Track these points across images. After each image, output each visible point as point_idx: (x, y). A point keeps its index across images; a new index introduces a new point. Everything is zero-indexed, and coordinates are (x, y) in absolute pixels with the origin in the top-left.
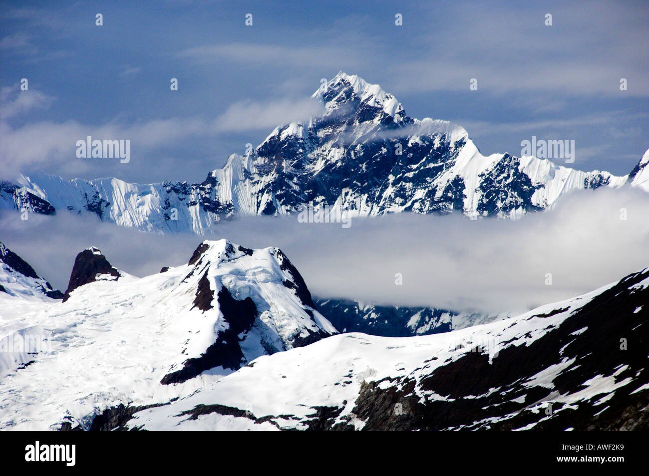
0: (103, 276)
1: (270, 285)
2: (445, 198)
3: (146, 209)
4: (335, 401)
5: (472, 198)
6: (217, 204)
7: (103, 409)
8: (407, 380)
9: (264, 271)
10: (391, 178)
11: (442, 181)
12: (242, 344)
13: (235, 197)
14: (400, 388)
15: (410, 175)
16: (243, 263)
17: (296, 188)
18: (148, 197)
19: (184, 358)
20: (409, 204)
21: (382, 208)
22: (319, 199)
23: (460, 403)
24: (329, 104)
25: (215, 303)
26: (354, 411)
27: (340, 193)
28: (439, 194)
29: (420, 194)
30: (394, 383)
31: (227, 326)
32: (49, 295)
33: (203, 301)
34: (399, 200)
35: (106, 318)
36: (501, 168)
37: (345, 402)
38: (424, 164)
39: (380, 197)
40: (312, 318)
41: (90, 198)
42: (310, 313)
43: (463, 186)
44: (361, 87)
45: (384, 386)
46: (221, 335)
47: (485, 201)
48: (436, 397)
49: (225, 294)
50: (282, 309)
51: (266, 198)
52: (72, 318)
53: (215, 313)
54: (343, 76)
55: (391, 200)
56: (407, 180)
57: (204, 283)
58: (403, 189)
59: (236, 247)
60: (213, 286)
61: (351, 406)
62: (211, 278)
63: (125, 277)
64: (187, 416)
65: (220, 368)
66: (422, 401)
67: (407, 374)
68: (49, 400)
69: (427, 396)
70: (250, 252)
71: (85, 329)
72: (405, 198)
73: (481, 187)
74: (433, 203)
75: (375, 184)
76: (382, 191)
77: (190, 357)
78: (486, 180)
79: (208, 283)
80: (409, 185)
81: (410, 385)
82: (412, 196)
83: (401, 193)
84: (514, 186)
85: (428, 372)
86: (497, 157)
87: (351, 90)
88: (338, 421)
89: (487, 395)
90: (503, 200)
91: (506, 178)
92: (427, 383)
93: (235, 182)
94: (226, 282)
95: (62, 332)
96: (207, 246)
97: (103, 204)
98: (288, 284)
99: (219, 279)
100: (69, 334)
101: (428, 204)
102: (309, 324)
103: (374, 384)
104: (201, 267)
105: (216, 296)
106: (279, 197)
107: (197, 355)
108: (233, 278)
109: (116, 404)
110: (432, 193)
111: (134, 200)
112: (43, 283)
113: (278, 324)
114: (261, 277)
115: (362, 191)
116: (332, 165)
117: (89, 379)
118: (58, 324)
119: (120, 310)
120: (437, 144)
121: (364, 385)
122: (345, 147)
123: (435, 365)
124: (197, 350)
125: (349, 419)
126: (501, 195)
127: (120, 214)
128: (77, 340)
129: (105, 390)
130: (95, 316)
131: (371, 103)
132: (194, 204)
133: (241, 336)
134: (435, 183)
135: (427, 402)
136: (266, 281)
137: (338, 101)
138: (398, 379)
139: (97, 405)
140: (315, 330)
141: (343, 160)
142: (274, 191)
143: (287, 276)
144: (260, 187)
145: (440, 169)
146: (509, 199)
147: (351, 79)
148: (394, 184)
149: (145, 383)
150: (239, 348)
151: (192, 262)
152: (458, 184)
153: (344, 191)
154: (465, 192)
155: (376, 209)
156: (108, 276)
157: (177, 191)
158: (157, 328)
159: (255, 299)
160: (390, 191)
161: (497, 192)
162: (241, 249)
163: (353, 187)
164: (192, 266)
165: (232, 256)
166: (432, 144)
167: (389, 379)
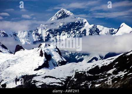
0: (21, 50)
1: (53, 52)
2: (83, 33)
3: (25, 35)
4: (71, 75)
5: (88, 33)
6: (38, 34)
7: (23, 75)
8: (84, 72)
9: (52, 49)
10: (72, 29)
11: (82, 30)
12: (49, 63)
13: (42, 33)
14: (83, 73)
15: (76, 28)
16: (48, 48)
17: (54, 31)
18: (25, 32)
19: (38, 66)
20: (75, 34)
21: (70, 35)
22: (58, 33)
23: (94, 76)
24: (60, 15)
25: (44, 55)
26: (74, 77)
27: (62, 32)
28: (81, 32)
29: (78, 32)
30: (82, 72)
31: (46, 60)
32: (10, 53)
33: (41, 55)
34: (73, 33)
35: (23, 58)
36: (93, 27)
37: (73, 76)
38: (78, 26)
39: (70, 33)
40: (62, 58)
41: (14, 33)
42: (61, 57)
43: (86, 31)
44: (66, 11)
45: (80, 73)
46: (45, 61)
47: (90, 34)
48: (90, 75)
49: (45, 54)
50: (56, 56)
51: (48, 33)
52: (16, 58)
53: (44, 57)
54: (63, 9)
55: (72, 33)
56: (75, 30)
57: (41, 51)
58: (74, 31)
59: (47, 44)
60: (43, 52)
61: (74, 76)
62: (43, 50)
63: (26, 50)
64: (43, 78)
65: (45, 68)
66: (87, 76)
67: (84, 70)
68: (13, 74)
69: (88, 75)
70: (50, 45)
71: (19, 60)
72: (75, 33)
73: (89, 31)
74: (80, 34)
75: (69, 30)
76: (70, 32)
77: (39, 66)
78: (90, 30)
79: (42, 51)
80: (75, 31)
81: (85, 72)
82: (76, 33)
83: (74, 32)
84: (96, 31)
85: (88, 70)
86: (93, 25)
87: (64, 12)
88: (71, 79)
89: (99, 75)
90: (94, 34)
91: (94, 29)
92: (88, 72)
93: (42, 30)
94: (45, 51)
95: (15, 60)
96: (42, 44)
97: (16, 34)
98: (57, 52)
99: (44, 51)
100: (16, 61)
101: (79, 34)
102: (61, 59)
103: (78, 72)
104: (41, 48)
105: (44, 54)
106: (50, 33)
107: (41, 65)
108: (47, 50)
109: (26, 74)
110: (80, 32)
111: (22, 33)
112: (9, 50)
113: (55, 59)
114: (52, 50)
115: (66, 32)
116: (60, 27)
117: (20, 70)
118: (14, 59)
119: (25, 56)
120: (81, 23)
121: (76, 72)
122: (63, 23)
123: (89, 69)
124: (41, 64)
125: (73, 79)
126: (93, 33)
127: (20, 36)
128: (18, 62)
129: (23, 72)
130: (21, 57)
131: (68, 14)
132: (34, 34)
133: (48, 62)
134: (80, 30)
135: (88, 76)
136: (53, 51)
137: (62, 14)
138: (82, 71)
139: (22, 75)
140: (62, 60)
141: (63, 26)
142: (49, 32)
143: (57, 50)
144: (47, 31)
145: (81, 27)
146: (95, 33)
147: (64, 10)
148: (72, 30)
149: (31, 71)
150: (48, 64)
151: (39, 47)
152: (85, 31)
153: (63, 32)
154: (86, 32)
155: (69, 35)
156: (22, 50)
157: (30, 31)
158: (33, 60)
159: (51, 54)
160: (72, 32)
161: (93, 32)
162: (48, 45)
163: (64, 31)
164: (39, 48)
165: (46, 46)
166: (80, 22)
167: (81, 71)
